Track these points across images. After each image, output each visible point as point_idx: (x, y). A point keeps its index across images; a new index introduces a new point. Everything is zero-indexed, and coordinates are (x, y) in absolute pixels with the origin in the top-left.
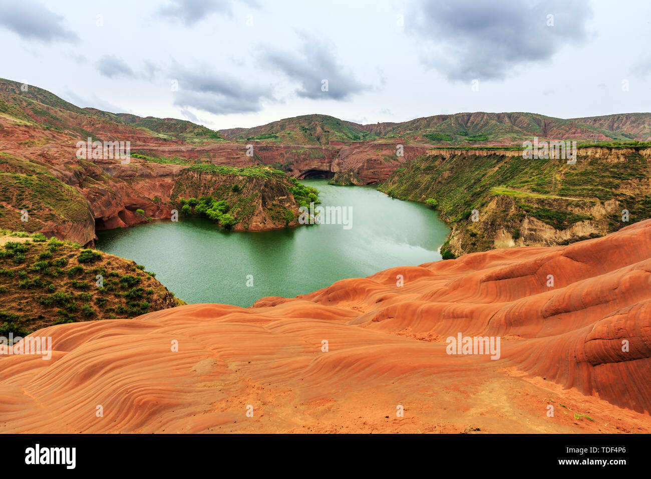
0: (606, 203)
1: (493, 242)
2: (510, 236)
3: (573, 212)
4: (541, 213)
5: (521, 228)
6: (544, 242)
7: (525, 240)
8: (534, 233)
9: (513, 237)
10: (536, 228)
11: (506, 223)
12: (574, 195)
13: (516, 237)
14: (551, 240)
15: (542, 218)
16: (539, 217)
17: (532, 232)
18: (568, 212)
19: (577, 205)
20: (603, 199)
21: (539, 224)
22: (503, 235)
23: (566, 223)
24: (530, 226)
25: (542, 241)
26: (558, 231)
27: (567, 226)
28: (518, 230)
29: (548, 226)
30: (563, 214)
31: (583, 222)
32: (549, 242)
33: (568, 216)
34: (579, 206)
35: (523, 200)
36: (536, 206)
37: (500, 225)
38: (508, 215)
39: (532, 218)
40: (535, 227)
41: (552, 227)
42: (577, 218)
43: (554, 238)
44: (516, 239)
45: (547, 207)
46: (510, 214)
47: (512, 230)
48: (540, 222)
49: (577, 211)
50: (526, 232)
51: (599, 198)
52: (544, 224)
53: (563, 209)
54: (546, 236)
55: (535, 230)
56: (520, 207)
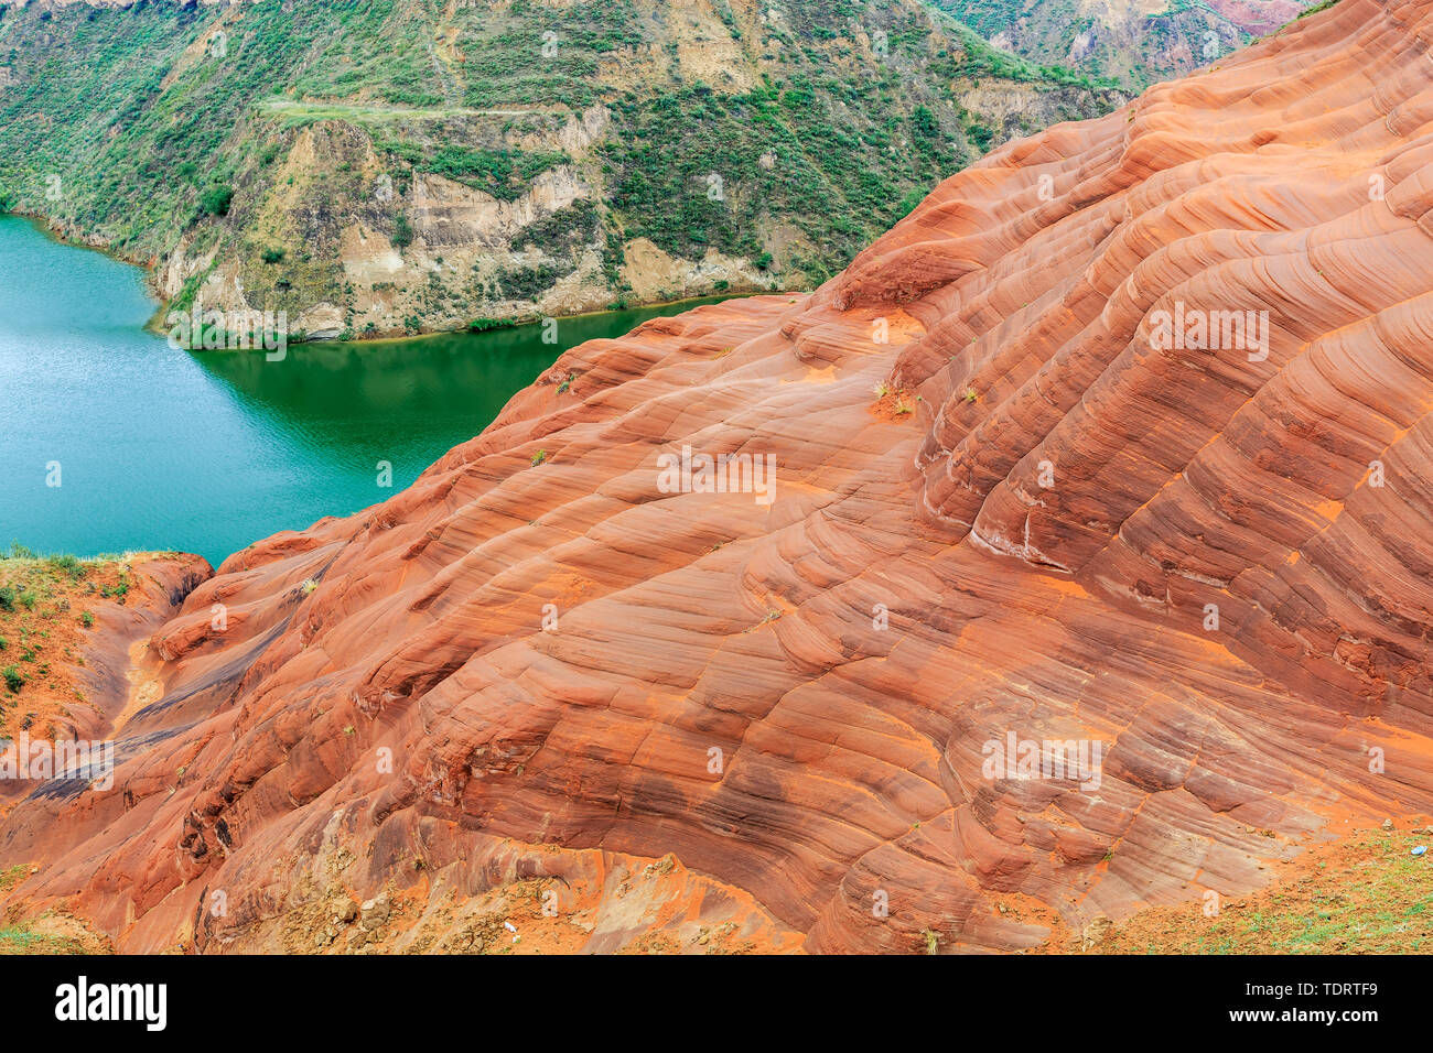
0: (587, 114)
1: (341, 267)
2: (384, 240)
3: (522, 148)
4: (451, 161)
5: (410, 212)
6: (478, 243)
7: (430, 246)
8: (447, 220)
9: (394, 244)
10: (450, 205)
11: (362, 205)
12: (507, 103)
13: (403, 239)
14: (492, 232)
15: (458, 175)
16: (451, 172)
17: (442, 219)
18: (510, 151)
19: (527, 130)
20: (579, 103)
21: (453, 191)
22: (363, 242)
23: (515, 179)
24: (434, 203)
25: (472, 240)
26: (503, 203)
27: (522, 187)
28: (401, 220)
29: (477, 195)
30: (502, 156)
31: (553, 170)
32: (488, 238)
33: (516, 162)
34: (534, 130)
35: (388, 131)
36: (427, 142)
37: (345, 213)
38: (360, 178)
39: (433, 179)
40: (445, 204)
41: (488, 196)
42: (538, 163)
43: (499, 227)
44: (402, 247)
45: (455, 143)
46: (367, 176)
47: (387, 222)
48: (456, 185)
49: (530, 144)
50: (428, 222)
51: (568, 104)
52: (468, 190)
53: (496, 144)
54: (479, 223)
55: (448, 212)
56: (389, 151)
